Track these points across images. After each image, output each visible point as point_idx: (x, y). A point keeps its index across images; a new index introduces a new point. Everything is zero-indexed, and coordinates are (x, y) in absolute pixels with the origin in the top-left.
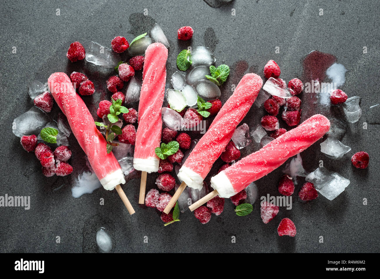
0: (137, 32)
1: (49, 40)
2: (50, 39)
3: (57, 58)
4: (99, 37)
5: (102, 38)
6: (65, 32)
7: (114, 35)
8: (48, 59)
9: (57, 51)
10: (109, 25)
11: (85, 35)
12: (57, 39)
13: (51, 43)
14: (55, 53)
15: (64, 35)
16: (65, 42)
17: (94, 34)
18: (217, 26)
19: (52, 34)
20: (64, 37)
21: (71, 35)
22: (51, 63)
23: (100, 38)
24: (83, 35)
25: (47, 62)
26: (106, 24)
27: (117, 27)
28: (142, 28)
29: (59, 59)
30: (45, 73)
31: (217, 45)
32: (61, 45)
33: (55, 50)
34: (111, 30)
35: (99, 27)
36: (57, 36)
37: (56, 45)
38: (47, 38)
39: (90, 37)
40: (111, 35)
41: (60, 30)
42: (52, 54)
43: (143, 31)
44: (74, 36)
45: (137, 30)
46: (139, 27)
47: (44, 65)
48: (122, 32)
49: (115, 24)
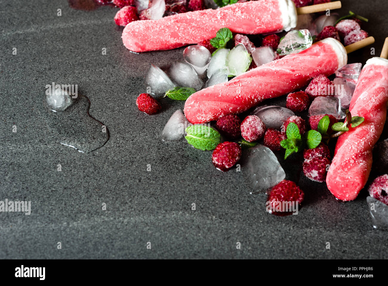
0: (191, 155)
1: (303, 247)
2: (300, 247)
3: (316, 220)
4: (237, 191)
5: (235, 187)
6: (272, 235)
7: (218, 175)
8: (328, 230)
9: (307, 227)
10: (209, 189)
11: (251, 207)
12: (290, 239)
13: (304, 242)
14: (311, 228)
15: (276, 233)
16: (286, 226)
17: (239, 199)
18: (111, 88)
19: (290, 249)
20: (280, 231)
21: (268, 225)
22: (329, 223)
23: (237, 188)
24: (253, 210)
25: (333, 229)
26: (212, 193)
27: (204, 178)
28: (179, 152)
29: (314, 219)
30: (350, 222)
31: (135, 77)
32: (294, 229)
33: (308, 230)
34: (215, 184)
35: (224, 198)
36: (288, 241)
37: (300, 233)
38: (303, 251)
39: (248, 201)
40: (221, 179)
41: (275, 242)
42: (317, 230)
43: (183, 150)
44: (266, 220)
45: (188, 156)
46: (183, 156)
47: (340, 230)
48: (206, 169)
49: (203, 184)
